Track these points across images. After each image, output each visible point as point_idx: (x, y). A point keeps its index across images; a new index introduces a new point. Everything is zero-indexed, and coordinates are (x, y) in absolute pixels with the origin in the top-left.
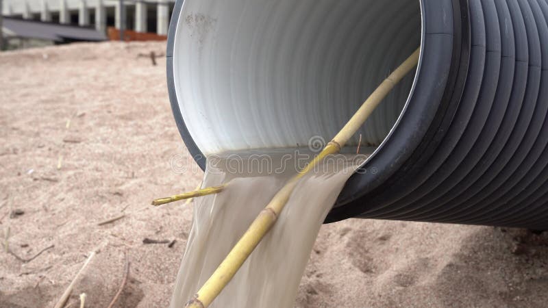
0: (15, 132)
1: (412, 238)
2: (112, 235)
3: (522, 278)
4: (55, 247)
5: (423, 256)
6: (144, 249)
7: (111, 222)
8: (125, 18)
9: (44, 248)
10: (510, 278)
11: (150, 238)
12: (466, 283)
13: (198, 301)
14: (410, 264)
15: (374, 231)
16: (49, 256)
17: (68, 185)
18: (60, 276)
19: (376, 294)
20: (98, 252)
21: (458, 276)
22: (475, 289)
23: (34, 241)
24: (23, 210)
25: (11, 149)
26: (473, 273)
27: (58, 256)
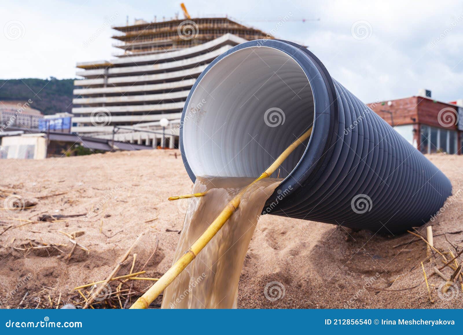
0: (111, 181)
1: (297, 233)
2: (151, 227)
3: (350, 253)
4: (123, 232)
5: (303, 241)
6: (166, 234)
7: (151, 221)
8: (165, 143)
9: (119, 231)
10: (345, 253)
11: (169, 229)
12: (324, 255)
13: (191, 252)
14: (297, 245)
15: (278, 230)
16: (120, 235)
17: (132, 204)
18: (125, 245)
19: (280, 259)
20: (144, 234)
21: (320, 251)
22: (328, 258)
23: (114, 228)
24: (110, 214)
25: (108, 188)
26: (327, 250)
27: (124, 236)
